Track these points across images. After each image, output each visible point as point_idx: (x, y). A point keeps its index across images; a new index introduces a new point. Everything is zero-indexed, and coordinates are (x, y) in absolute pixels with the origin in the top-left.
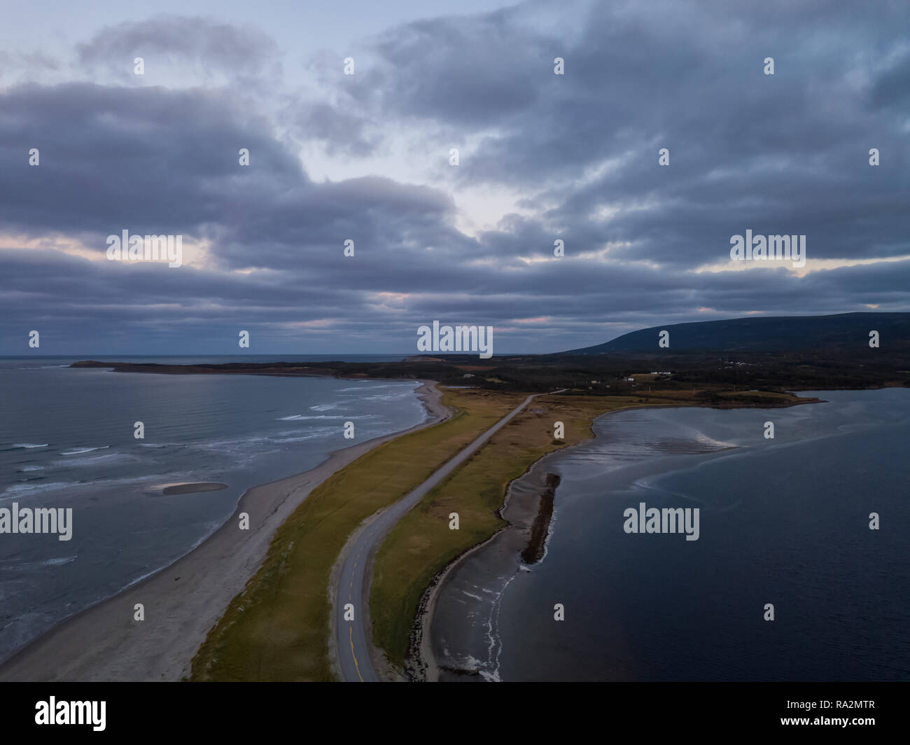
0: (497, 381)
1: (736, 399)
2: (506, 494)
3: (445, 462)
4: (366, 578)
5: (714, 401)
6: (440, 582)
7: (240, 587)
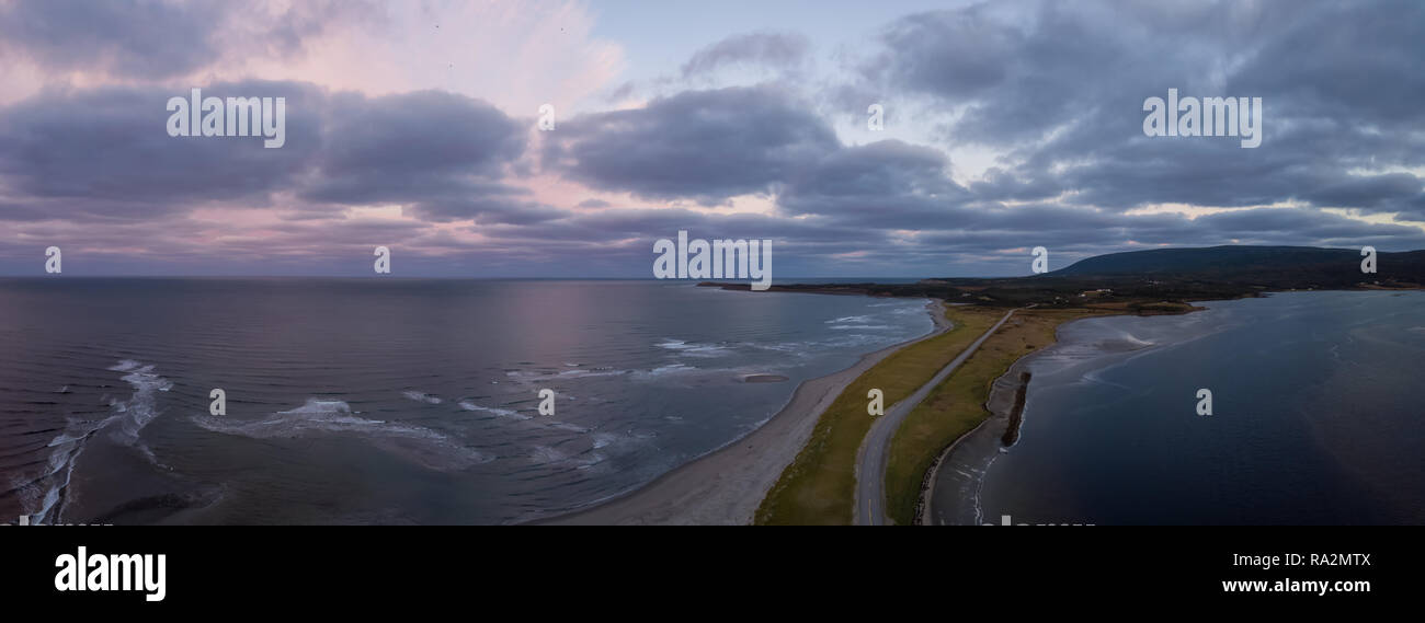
0: (988, 299)
1: (1154, 308)
2: (991, 390)
3: (946, 365)
4: (883, 460)
5: (1139, 311)
6: (940, 463)
7: (792, 459)
